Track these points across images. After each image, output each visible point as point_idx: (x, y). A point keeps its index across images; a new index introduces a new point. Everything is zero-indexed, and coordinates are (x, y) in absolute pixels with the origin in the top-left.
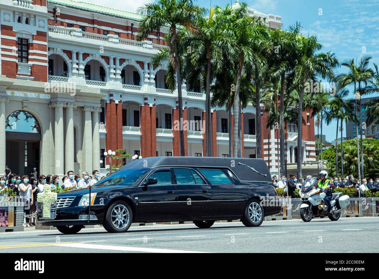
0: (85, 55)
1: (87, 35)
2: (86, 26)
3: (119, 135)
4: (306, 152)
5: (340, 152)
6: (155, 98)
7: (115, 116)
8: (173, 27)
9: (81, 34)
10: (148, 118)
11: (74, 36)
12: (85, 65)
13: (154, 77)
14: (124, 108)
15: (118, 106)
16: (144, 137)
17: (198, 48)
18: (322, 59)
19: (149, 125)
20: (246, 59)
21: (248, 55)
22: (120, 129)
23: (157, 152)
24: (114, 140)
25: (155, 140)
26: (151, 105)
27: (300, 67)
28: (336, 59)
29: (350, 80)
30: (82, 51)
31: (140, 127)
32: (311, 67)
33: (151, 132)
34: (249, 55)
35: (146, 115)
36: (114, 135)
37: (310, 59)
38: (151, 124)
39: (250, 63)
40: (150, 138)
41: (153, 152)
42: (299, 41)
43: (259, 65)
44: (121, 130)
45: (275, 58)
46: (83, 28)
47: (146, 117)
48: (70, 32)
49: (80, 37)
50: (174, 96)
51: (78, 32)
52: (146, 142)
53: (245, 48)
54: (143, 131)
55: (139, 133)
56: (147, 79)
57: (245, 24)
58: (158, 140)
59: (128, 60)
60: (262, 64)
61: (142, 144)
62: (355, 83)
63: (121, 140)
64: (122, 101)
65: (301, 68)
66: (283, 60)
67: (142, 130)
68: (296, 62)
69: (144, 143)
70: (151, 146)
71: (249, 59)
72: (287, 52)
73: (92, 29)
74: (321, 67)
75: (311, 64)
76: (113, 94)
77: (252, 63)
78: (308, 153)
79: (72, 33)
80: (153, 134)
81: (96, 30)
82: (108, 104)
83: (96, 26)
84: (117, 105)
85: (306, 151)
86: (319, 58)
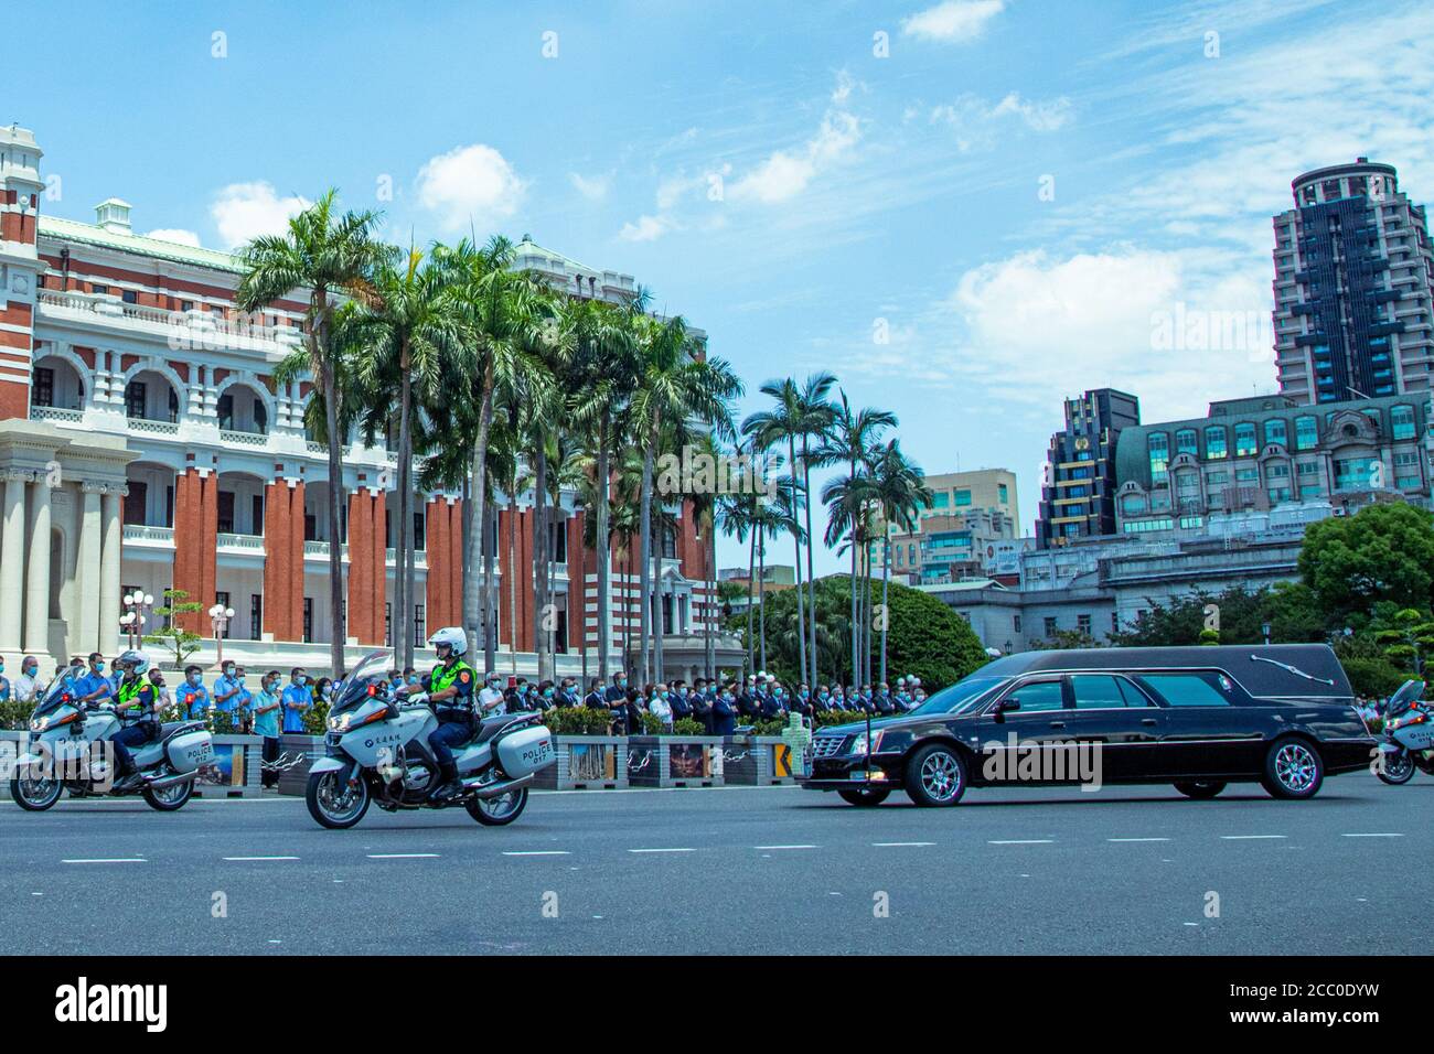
0: (129, 360)
1: (141, 314)
2: (140, 292)
3: (207, 557)
4: (694, 607)
5: (781, 608)
6: (303, 464)
7: (197, 509)
8: (321, 290)
9: (119, 310)
10: (285, 514)
11: (103, 313)
12: (127, 383)
13: (302, 414)
14: (223, 489)
15: (206, 484)
16: (271, 560)
17: (375, 343)
18: (697, 374)
19: (285, 533)
20: (499, 370)
21: (504, 363)
22: (210, 540)
23: (309, 601)
24: (194, 567)
25: (302, 571)
26: (292, 483)
27: (642, 394)
28: (731, 377)
29: (780, 431)
30: (119, 349)
31: (263, 537)
32: (672, 395)
33: (291, 548)
34: (506, 361)
35: (277, 507)
36: (194, 555)
37: (666, 374)
38: (292, 527)
39: (507, 381)
40: (287, 565)
41: (294, 599)
42: (641, 332)
43: (535, 387)
44: (215, 542)
45: (584, 370)
46: (130, 297)
47: (277, 514)
48: (95, 302)
49: (118, 315)
50: (354, 462)
51: (112, 304)
52: (276, 576)
53: (496, 346)
54: (269, 547)
55: (261, 551)
56: (284, 420)
57: (500, 286)
58: (307, 570)
59: (236, 372)
60: (542, 385)
61: (266, 579)
62: (792, 438)
63: (211, 568)
64: (218, 472)
65: (646, 397)
66: (603, 376)
67: (268, 544)
68: (634, 381)
69: (271, 577)
70: (291, 584)
71: (507, 372)
72: (612, 356)
73: (154, 297)
74: (697, 397)
75: (670, 386)
76: (194, 455)
77: (512, 382)
78: (697, 610)
79: (99, 307)
80: (294, 552)
81: (163, 301)
82: (181, 479)
83: (163, 291)
84: (203, 480)
85: (694, 605)
86: (690, 374)
